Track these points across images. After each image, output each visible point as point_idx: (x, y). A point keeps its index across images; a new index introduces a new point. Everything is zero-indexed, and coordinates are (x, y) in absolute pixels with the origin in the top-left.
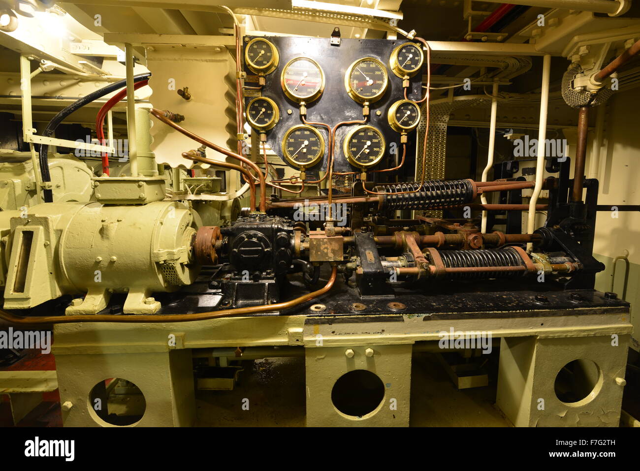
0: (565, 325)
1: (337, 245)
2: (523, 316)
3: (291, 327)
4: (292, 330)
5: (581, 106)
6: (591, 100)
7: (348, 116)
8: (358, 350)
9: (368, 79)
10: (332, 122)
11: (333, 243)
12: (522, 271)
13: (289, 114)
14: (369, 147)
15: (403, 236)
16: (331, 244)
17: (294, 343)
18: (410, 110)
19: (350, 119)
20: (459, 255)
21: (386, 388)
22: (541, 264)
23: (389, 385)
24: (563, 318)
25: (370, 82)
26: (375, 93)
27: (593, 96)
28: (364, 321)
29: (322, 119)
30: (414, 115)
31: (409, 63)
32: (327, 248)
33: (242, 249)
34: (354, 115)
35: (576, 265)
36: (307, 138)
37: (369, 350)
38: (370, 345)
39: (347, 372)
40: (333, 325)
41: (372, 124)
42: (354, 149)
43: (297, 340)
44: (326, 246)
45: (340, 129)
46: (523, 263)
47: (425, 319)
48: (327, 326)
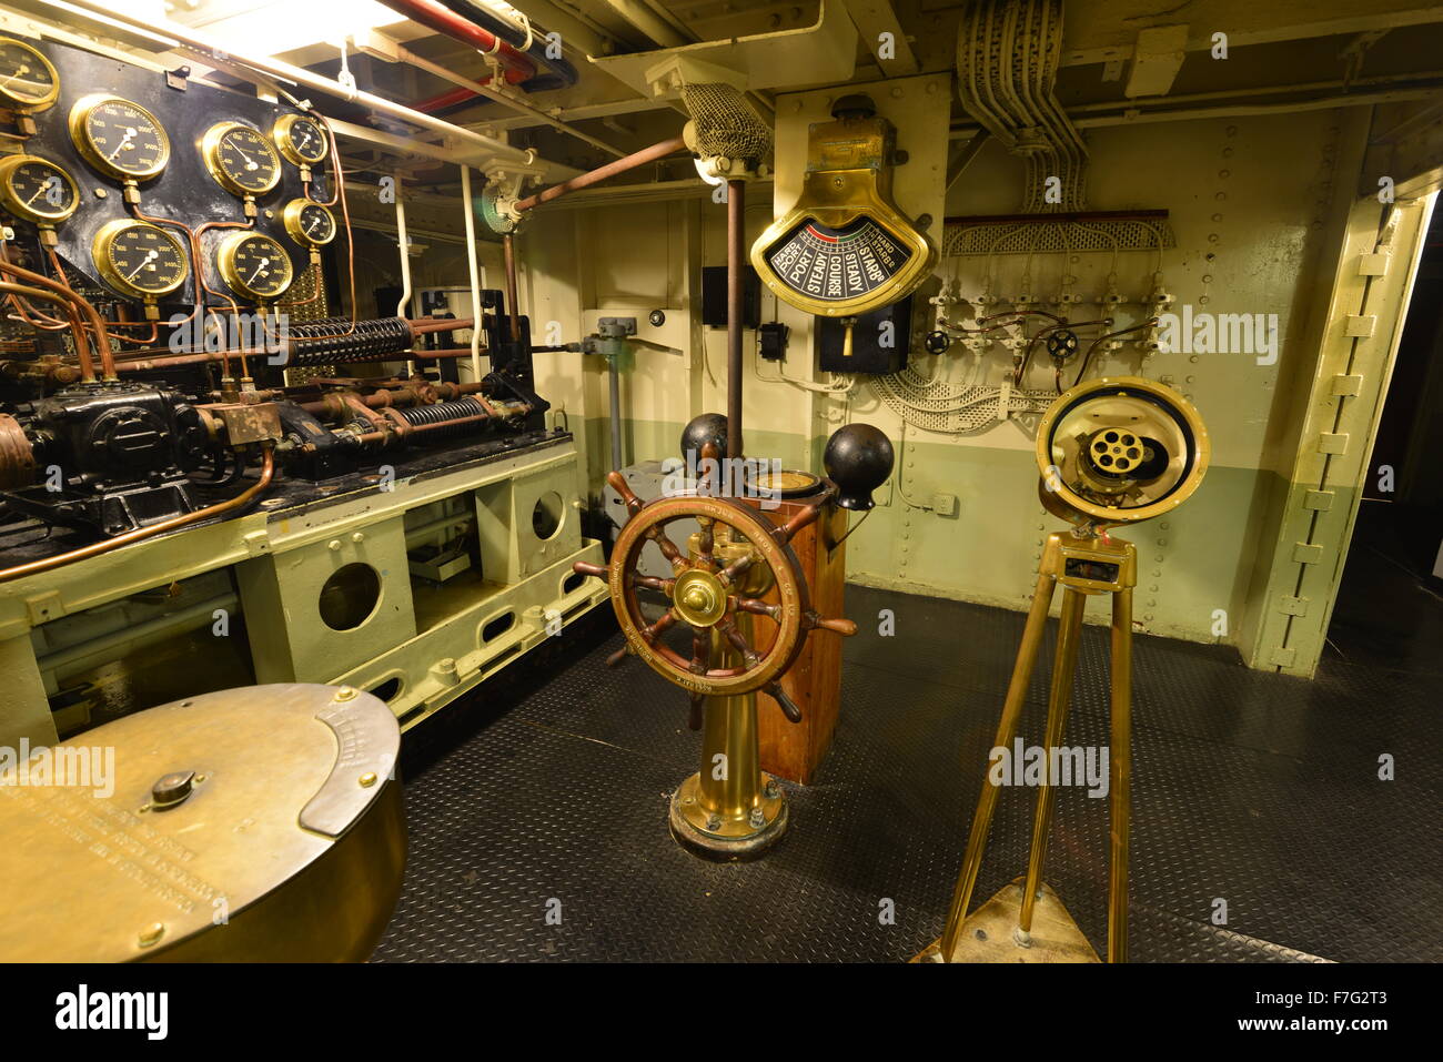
0: (531, 462)
1: (269, 415)
2: (498, 460)
3: (248, 532)
4: (250, 536)
5: (506, 233)
6: (513, 229)
7: (217, 213)
8: (344, 537)
9: (248, 159)
10: (191, 221)
11: (263, 413)
12: (486, 419)
13: (99, 198)
14: (266, 268)
15: (340, 399)
16: (260, 415)
17: (259, 552)
18: (318, 216)
19: (223, 219)
20: (417, 414)
21: (383, 577)
22: (500, 409)
23: (385, 572)
24: (529, 455)
25: (252, 166)
26: (262, 185)
27: (515, 226)
28: (345, 500)
29: (171, 214)
30: (325, 224)
31: (308, 147)
32: (255, 422)
33: (118, 437)
34: (229, 214)
35: (528, 406)
36: (152, 244)
37: (356, 535)
38: (357, 528)
39: (333, 572)
40: (307, 515)
41: (259, 230)
42: (242, 270)
43: (263, 547)
44: (253, 418)
45: (207, 234)
46: (485, 410)
47: (412, 483)
48: (299, 518)
